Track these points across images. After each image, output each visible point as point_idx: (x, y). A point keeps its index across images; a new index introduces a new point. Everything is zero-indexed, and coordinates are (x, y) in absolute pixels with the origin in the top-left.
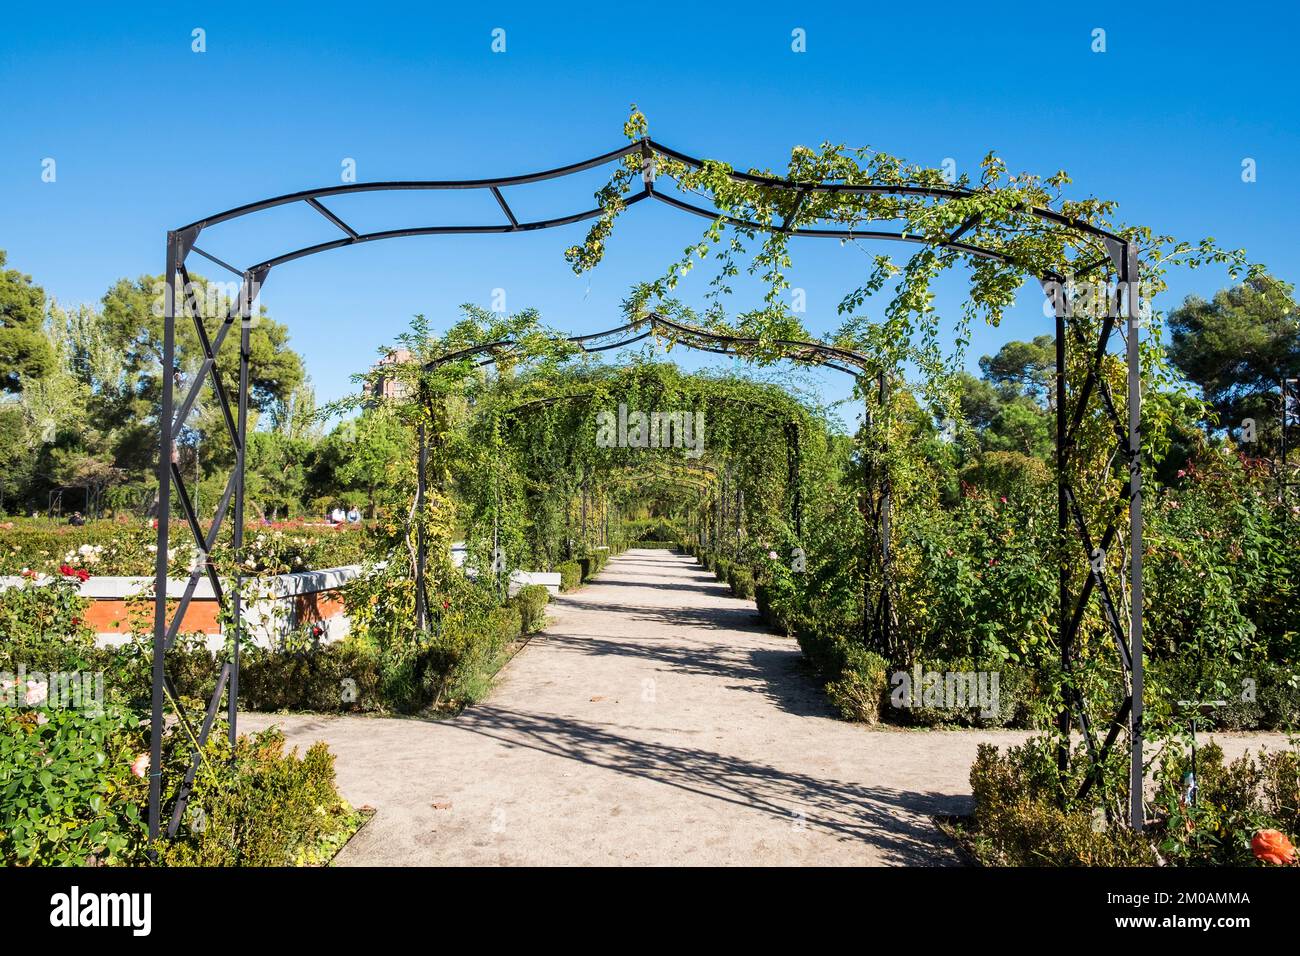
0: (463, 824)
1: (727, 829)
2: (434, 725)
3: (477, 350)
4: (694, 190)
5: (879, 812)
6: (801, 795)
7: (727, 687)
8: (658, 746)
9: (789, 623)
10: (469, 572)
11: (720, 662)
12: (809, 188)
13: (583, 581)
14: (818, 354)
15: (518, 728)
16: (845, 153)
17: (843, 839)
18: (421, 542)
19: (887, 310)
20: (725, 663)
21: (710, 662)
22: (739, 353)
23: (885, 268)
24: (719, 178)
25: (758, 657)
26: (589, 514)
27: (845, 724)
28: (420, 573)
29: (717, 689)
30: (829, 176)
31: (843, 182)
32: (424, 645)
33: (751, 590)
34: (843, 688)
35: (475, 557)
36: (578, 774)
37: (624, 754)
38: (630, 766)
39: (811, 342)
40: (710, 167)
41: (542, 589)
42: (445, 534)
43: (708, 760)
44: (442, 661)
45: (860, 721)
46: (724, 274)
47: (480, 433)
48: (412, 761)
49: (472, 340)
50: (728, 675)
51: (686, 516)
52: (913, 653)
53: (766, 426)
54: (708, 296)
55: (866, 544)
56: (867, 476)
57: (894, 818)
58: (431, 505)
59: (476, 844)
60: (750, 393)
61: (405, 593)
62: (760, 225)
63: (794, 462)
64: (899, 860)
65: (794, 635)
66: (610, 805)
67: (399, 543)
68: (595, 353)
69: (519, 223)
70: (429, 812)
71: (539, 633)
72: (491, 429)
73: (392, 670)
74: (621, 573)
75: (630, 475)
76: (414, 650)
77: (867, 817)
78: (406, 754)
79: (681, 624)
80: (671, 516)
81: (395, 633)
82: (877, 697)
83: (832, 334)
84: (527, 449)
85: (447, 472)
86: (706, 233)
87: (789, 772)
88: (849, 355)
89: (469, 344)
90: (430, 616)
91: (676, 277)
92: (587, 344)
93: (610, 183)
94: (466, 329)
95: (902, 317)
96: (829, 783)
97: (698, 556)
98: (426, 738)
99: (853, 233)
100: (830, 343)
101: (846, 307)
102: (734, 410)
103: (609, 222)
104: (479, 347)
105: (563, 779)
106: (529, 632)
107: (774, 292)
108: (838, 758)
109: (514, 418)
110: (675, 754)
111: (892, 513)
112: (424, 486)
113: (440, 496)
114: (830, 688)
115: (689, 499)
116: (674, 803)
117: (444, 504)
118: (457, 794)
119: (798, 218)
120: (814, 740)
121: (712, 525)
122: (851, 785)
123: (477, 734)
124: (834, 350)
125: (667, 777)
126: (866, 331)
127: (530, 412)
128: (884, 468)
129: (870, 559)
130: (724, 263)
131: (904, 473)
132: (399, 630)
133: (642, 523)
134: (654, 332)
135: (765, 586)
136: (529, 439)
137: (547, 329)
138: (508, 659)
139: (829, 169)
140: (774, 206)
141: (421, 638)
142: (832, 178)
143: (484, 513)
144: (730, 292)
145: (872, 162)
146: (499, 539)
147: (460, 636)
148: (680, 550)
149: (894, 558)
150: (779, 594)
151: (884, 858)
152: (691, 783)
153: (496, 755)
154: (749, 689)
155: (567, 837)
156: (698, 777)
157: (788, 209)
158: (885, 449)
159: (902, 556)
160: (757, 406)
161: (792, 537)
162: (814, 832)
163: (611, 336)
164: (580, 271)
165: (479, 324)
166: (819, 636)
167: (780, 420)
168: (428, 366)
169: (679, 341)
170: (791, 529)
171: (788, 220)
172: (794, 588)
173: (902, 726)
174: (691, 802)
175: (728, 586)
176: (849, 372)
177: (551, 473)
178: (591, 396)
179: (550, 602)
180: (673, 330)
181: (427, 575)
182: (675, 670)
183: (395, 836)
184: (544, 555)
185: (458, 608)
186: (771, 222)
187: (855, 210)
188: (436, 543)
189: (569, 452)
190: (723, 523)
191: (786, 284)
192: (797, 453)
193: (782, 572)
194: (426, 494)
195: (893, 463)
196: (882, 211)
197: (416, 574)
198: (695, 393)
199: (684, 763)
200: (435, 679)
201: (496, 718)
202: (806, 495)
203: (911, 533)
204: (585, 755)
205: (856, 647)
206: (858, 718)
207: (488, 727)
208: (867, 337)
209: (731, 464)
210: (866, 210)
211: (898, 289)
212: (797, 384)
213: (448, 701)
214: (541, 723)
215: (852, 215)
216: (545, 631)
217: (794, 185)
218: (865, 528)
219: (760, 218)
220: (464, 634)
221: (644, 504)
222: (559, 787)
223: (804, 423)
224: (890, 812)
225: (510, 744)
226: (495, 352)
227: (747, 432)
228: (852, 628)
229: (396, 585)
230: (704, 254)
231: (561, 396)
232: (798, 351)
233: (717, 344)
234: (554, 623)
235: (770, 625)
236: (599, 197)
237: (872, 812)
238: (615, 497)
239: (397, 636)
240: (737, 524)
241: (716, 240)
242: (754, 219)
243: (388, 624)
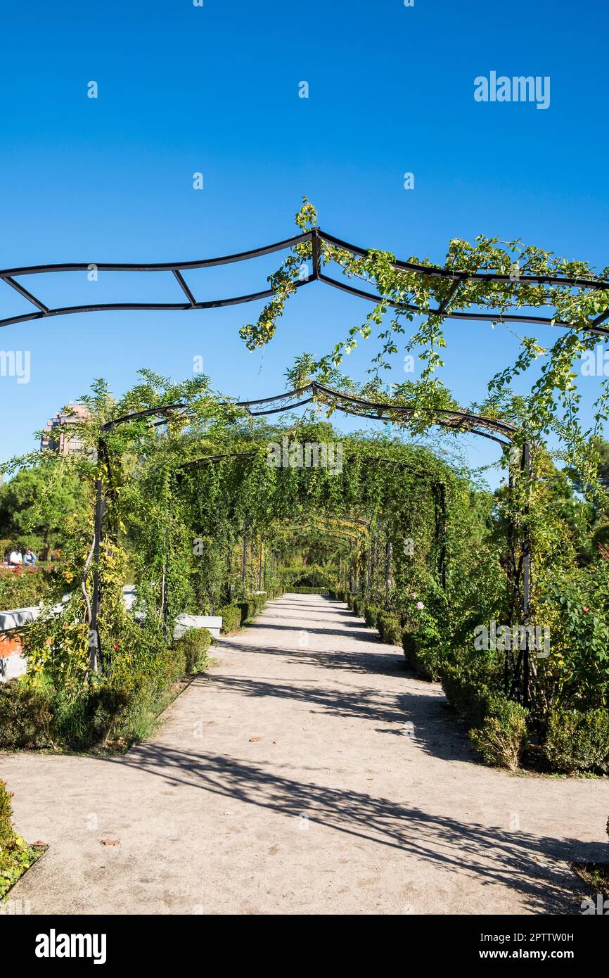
0: (130, 860)
1: (377, 870)
2: (104, 762)
3: (152, 412)
4: (359, 275)
5: (520, 857)
6: (447, 838)
7: (377, 730)
8: (312, 787)
9: (434, 669)
10: (139, 615)
11: (371, 706)
12: (464, 277)
13: (242, 624)
14: (465, 422)
15: (182, 766)
16: (498, 246)
17: (486, 883)
18: (96, 588)
19: (534, 388)
20: (374, 706)
21: (360, 705)
22: (393, 419)
23: (532, 349)
24: (382, 267)
25: (406, 701)
26: (248, 562)
27: (488, 769)
28: (94, 617)
29: (368, 732)
30: (483, 266)
31: (495, 272)
32: (95, 684)
33: (398, 636)
34: (485, 735)
35: (144, 601)
36: (238, 813)
37: (281, 793)
38: (286, 806)
39: (459, 411)
40: (374, 256)
41: (204, 633)
42: (118, 581)
43: (359, 801)
44: (113, 701)
45: (501, 766)
46: (384, 352)
47: (151, 486)
48: (83, 797)
49: (148, 403)
50: (377, 718)
51: (338, 564)
52: (551, 702)
53: (415, 484)
54: (369, 372)
55: (507, 599)
56: (509, 535)
57: (534, 864)
58: (106, 554)
59: (142, 881)
60: (402, 455)
61: (79, 636)
62: (418, 308)
63: (441, 519)
64: (540, 905)
65: (438, 681)
66: (268, 844)
67: (75, 589)
68: (260, 416)
69: (197, 302)
70: (98, 848)
71: (201, 674)
72: (162, 483)
73: (65, 708)
74: (277, 617)
75: (288, 525)
76: (86, 689)
77: (509, 862)
78: (77, 790)
79: (334, 667)
80: (324, 563)
81: (69, 674)
82: (518, 744)
83: (479, 404)
84: (193, 501)
85: (122, 524)
86: (369, 315)
87: (435, 815)
88: (494, 423)
89: (144, 406)
90: (101, 658)
91: (340, 355)
92: (253, 408)
93: (281, 269)
94: (143, 393)
95: (547, 395)
96: (473, 827)
97: (349, 601)
98: (96, 774)
99: (503, 317)
100: (477, 412)
101: (496, 384)
102: (387, 471)
103: (281, 304)
104: (154, 409)
105: (223, 817)
106: (193, 674)
107: (429, 370)
108: (481, 802)
109: (183, 474)
110: (329, 794)
111: (533, 569)
112: (100, 537)
113: (114, 546)
114: (473, 734)
115: (341, 549)
116: (328, 843)
117: (117, 553)
118: (125, 831)
119: (453, 302)
120: (459, 784)
121: (362, 573)
122: (494, 829)
123: (144, 772)
124: (480, 419)
125: (321, 817)
126: (510, 403)
127: (198, 468)
128: (526, 529)
129: (512, 613)
130: (385, 341)
131: (544, 534)
132: (73, 671)
133: (297, 569)
134: (315, 399)
135: (412, 634)
136: (195, 494)
137: (217, 394)
138: (173, 699)
139: (483, 260)
140: (431, 291)
141: (93, 679)
142: (486, 268)
143: (153, 561)
144: (390, 368)
145: (523, 254)
146: (166, 585)
147: (129, 678)
148: (331, 596)
149: (534, 613)
150: (425, 642)
151: (526, 903)
152: (343, 823)
153: (161, 793)
154: (397, 732)
155: (227, 875)
156: (350, 818)
157: (444, 296)
158: (526, 511)
159: (542, 611)
160: (407, 466)
161: (437, 588)
162: (460, 875)
163: (276, 401)
164: (253, 348)
165: (154, 389)
166: (463, 684)
167: (428, 480)
168: (106, 426)
169: (337, 407)
170: (436, 581)
171: (444, 304)
172: (439, 636)
173: (540, 772)
174: (343, 842)
175: (377, 631)
176: (494, 439)
177: (215, 524)
178: (254, 455)
179: (212, 644)
180: (333, 397)
181: (100, 620)
182: (328, 713)
183: (66, 872)
184: (207, 599)
185: (127, 649)
186: (428, 305)
187: (506, 297)
188: (109, 589)
189: (232, 505)
190: (372, 573)
191: (441, 362)
192: (444, 512)
193: (428, 621)
194: (101, 544)
195: (534, 525)
196: (531, 298)
197: (90, 619)
198: (350, 453)
199: (337, 803)
200: (105, 718)
201: (161, 756)
202: (451, 550)
203: (550, 589)
204: (245, 794)
205: (498, 696)
206: (499, 763)
207: (155, 764)
208: (511, 408)
209: (381, 518)
210: (517, 297)
211: (544, 369)
212: (444, 447)
213: (116, 739)
214: (204, 762)
215: (503, 302)
216: (207, 672)
217: (450, 273)
218: (508, 586)
219: (418, 302)
220: (133, 675)
221: (299, 552)
222: (220, 825)
223: (451, 484)
224: (531, 857)
225: (175, 782)
226: (169, 415)
227: (397, 490)
228: (493, 676)
229: (71, 628)
230: (366, 335)
231: (227, 454)
232: (447, 419)
233: (374, 412)
234: (216, 665)
235: (416, 671)
236: (272, 280)
237: (513, 857)
238: (272, 545)
239: (71, 676)
240: (385, 575)
241: (378, 322)
242: (413, 303)
243: (62, 665)
